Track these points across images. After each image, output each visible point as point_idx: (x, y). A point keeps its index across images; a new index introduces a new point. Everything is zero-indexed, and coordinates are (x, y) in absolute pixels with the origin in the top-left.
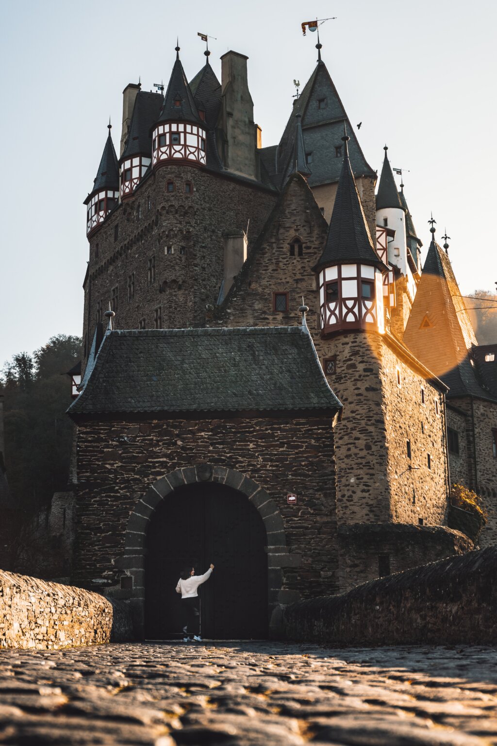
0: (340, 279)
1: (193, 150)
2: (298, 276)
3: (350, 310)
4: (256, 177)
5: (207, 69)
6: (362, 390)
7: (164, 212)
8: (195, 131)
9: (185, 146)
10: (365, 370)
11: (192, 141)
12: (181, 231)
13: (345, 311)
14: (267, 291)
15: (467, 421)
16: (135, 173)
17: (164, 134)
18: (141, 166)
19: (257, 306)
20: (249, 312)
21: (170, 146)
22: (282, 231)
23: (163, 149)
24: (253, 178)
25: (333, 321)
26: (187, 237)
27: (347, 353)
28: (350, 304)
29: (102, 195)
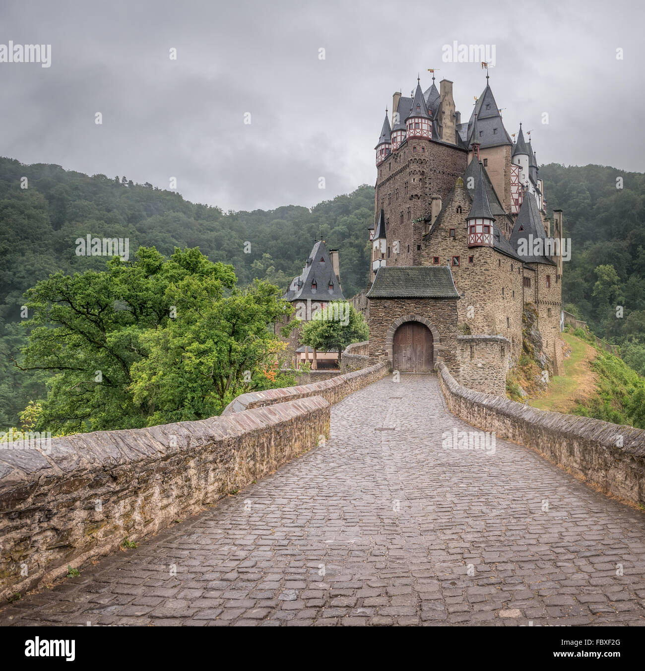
0: (476, 225)
1: (425, 131)
2: (460, 222)
3: (479, 238)
4: (456, 143)
5: (434, 86)
6: (483, 271)
7: (412, 162)
8: (426, 122)
9: (422, 130)
10: (484, 262)
11: (425, 127)
12: (420, 171)
13: (477, 238)
14: (447, 228)
15: (535, 273)
16: (399, 139)
17: (412, 124)
18: (401, 135)
19: (443, 234)
20: (439, 237)
21: (415, 129)
22: (453, 202)
23: (412, 131)
24: (455, 144)
25: (472, 242)
26: (423, 173)
27: (477, 255)
28: (479, 235)
29: (383, 147)
